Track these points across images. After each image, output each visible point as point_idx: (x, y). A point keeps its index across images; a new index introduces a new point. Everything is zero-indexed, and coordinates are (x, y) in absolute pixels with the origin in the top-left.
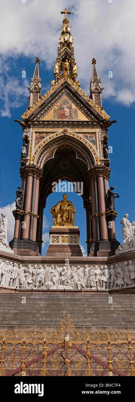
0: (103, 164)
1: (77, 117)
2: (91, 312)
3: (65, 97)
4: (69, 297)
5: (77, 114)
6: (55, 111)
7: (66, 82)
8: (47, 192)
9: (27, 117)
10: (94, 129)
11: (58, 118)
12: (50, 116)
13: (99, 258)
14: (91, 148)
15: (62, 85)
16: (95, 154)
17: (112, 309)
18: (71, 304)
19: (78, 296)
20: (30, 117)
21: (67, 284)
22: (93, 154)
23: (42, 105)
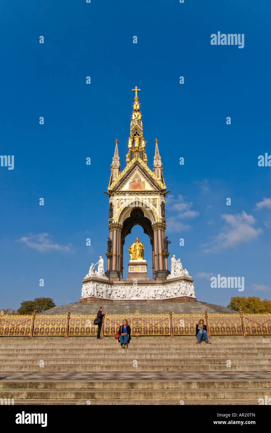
0: (161, 222)
1: (144, 187)
2: (149, 311)
3: (137, 172)
4: (140, 304)
5: (145, 185)
6: (130, 184)
7: (137, 162)
8: (125, 233)
9: (111, 189)
10: (156, 196)
11: (132, 189)
12: (126, 187)
13: (158, 281)
14: (154, 210)
15: (134, 164)
16: (156, 214)
17: (159, 309)
18: (141, 307)
19: (144, 303)
20: (114, 189)
21: (139, 296)
22: (155, 214)
23: (121, 180)
